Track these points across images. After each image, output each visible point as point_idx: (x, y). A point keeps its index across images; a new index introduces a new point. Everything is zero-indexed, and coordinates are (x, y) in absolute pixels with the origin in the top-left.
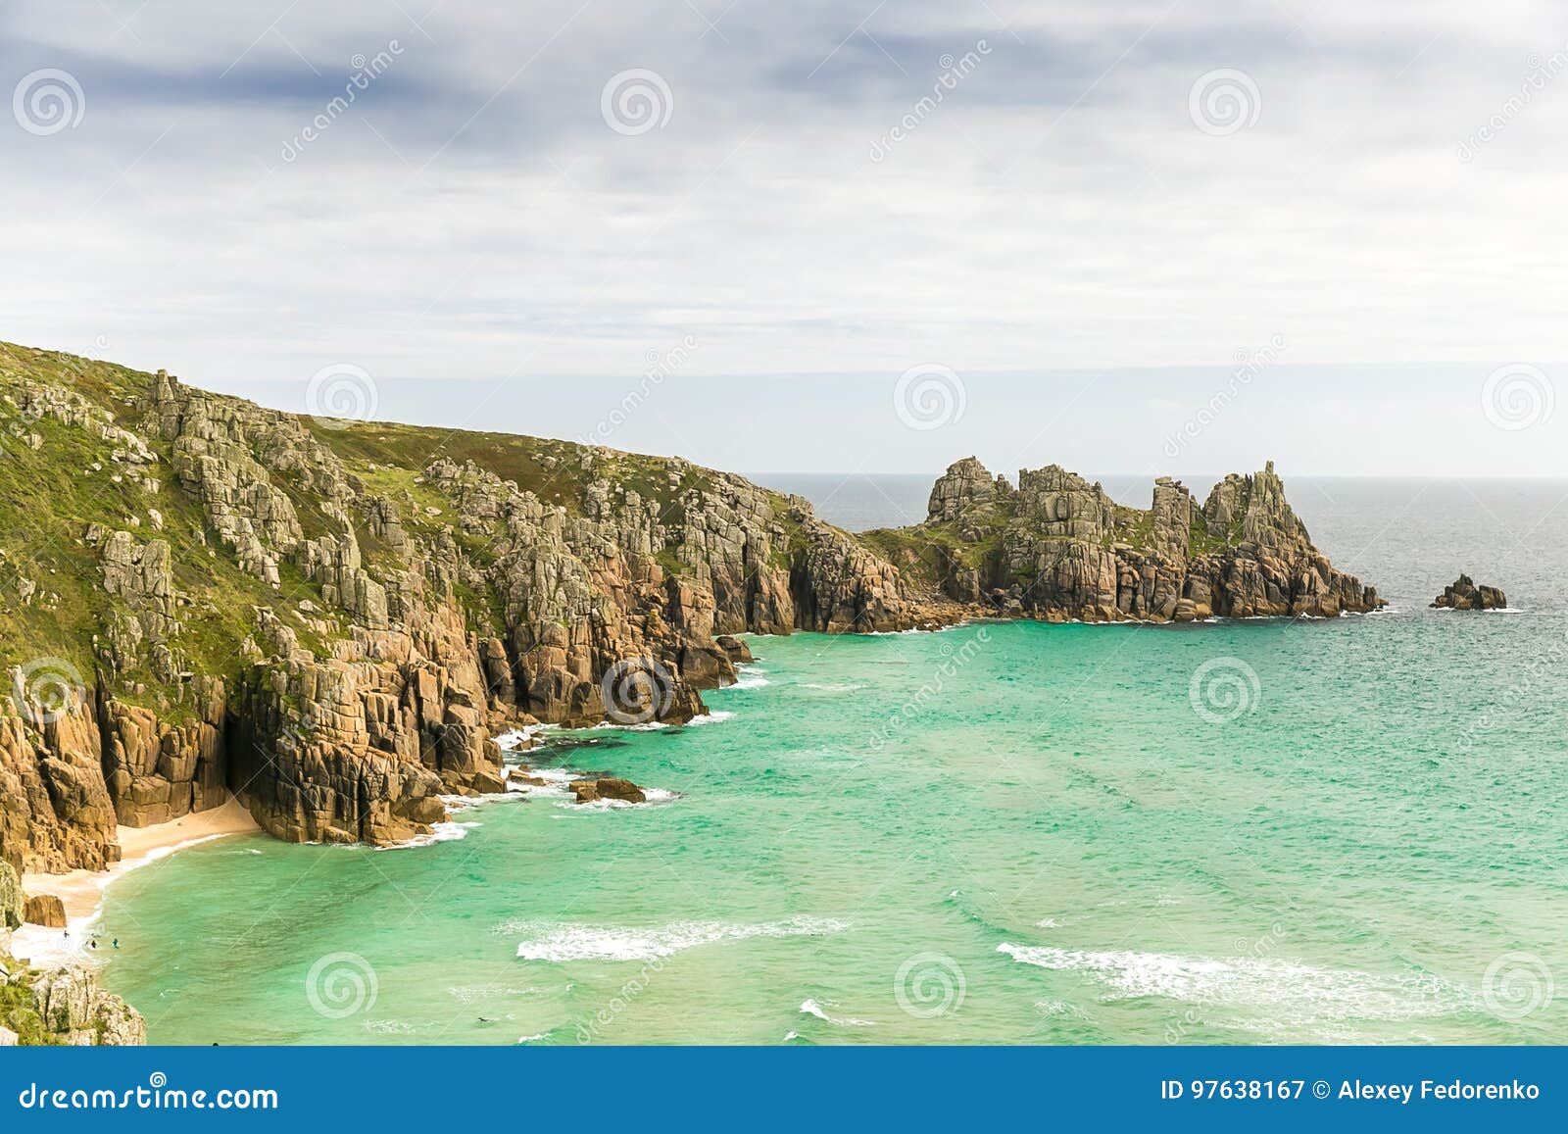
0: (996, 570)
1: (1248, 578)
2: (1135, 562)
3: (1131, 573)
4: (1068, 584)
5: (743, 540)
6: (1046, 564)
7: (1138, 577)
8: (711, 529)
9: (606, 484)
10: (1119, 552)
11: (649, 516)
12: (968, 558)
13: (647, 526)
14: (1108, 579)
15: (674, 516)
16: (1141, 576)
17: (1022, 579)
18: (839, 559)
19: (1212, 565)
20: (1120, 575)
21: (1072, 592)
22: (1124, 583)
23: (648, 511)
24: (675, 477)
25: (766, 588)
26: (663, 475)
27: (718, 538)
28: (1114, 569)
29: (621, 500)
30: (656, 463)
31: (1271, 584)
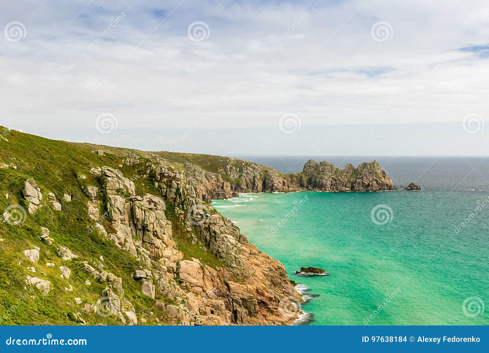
0: (310, 181)
1: (359, 183)
2: (335, 180)
3: (334, 182)
4: (321, 184)
5: (253, 175)
6: (318, 180)
7: (335, 183)
8: (247, 173)
9: (230, 165)
10: (332, 178)
11: (237, 171)
12: (305, 179)
13: (236, 173)
14: (329, 183)
15: (241, 171)
16: (336, 182)
17: (313, 183)
18: (271, 179)
19: (353, 181)
20: (332, 182)
21: (321, 186)
22: (332, 184)
23: (236, 170)
24: (243, 164)
25: (256, 184)
26: (241, 164)
27: (248, 175)
28: (330, 181)
29: (232, 168)
30: (241, 161)
31: (364, 184)
